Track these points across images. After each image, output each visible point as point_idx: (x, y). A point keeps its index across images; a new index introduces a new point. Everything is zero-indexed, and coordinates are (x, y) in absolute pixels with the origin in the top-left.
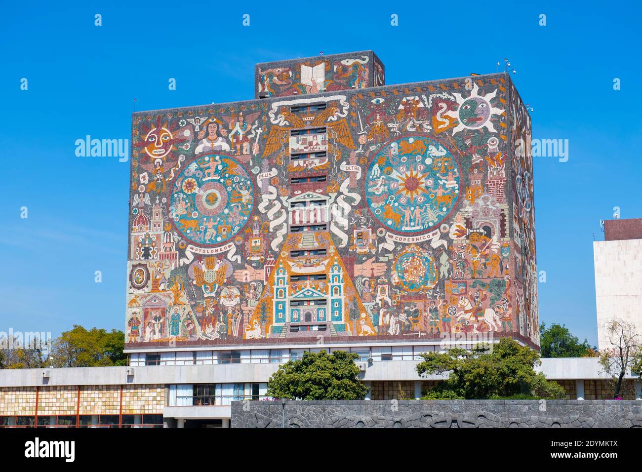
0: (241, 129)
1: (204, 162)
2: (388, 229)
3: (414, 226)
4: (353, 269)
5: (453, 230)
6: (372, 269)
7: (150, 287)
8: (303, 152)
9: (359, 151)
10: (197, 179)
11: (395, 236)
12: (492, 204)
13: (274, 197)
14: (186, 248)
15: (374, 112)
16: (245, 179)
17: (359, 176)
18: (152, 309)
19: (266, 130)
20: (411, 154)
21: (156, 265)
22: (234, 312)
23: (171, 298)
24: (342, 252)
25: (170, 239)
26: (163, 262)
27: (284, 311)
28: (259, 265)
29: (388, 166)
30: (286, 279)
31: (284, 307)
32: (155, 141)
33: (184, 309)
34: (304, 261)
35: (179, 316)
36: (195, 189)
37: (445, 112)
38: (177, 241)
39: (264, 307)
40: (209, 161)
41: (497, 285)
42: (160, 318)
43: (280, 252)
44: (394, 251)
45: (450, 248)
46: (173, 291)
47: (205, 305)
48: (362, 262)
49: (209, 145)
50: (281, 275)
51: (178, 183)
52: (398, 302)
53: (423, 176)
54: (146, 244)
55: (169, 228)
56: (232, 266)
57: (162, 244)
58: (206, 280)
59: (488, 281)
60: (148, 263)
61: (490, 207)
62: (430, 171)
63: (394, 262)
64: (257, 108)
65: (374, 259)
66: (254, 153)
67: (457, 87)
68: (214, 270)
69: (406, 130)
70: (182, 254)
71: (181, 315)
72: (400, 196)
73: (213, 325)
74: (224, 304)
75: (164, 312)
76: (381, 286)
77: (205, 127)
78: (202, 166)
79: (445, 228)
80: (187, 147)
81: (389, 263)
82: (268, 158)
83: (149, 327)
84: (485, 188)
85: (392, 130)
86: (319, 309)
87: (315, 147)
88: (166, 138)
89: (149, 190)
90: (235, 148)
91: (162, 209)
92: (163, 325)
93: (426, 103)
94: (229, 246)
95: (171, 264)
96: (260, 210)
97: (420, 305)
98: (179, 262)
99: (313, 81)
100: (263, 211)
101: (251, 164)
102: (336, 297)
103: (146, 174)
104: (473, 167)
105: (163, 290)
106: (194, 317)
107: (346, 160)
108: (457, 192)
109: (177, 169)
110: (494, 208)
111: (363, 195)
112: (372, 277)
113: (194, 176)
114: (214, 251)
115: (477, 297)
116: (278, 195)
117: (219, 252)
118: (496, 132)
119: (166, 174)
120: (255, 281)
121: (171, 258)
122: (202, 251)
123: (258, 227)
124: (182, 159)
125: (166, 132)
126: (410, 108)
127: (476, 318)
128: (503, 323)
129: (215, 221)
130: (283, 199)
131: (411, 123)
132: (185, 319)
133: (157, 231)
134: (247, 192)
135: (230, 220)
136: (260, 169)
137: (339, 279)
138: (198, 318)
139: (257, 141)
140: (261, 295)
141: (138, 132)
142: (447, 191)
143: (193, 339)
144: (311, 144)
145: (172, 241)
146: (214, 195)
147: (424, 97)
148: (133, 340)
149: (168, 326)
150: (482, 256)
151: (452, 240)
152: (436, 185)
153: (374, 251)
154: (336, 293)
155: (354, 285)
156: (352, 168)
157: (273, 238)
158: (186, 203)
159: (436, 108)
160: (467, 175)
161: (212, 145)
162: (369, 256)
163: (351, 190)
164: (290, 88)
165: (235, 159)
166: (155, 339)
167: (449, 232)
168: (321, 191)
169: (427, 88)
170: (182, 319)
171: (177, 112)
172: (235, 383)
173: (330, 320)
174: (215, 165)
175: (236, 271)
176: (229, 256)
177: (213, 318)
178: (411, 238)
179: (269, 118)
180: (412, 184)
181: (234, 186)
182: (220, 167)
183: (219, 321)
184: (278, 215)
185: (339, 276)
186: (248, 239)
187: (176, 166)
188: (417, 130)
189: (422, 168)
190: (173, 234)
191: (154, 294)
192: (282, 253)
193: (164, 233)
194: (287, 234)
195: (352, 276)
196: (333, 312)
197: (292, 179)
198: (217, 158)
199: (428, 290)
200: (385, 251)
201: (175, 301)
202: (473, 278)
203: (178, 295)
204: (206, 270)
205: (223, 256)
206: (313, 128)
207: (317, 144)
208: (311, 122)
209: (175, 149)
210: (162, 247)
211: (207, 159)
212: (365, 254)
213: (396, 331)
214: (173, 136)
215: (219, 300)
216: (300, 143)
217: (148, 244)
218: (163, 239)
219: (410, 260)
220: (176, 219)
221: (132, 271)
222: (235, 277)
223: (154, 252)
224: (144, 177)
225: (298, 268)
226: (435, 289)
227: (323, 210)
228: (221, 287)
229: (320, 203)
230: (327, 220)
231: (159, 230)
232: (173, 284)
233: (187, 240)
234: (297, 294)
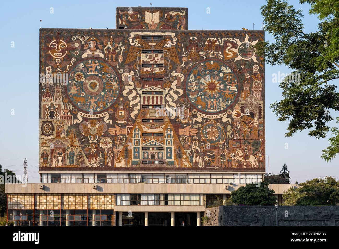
0: (111, 46)
1: (88, 64)
2: (199, 110)
3: (212, 110)
4: (179, 131)
5: (234, 113)
6: (190, 132)
7: (55, 135)
8: (149, 63)
9: (182, 66)
10: (84, 73)
11: (202, 114)
12: (255, 101)
13: (132, 87)
14: (77, 114)
15: (191, 44)
16: (114, 75)
17: (182, 80)
18: (56, 148)
19: (127, 48)
20: (212, 70)
21: (58, 122)
22: (108, 152)
23: (68, 142)
24: (173, 121)
25: (67, 107)
26: (63, 121)
27: (138, 152)
28: (124, 126)
29: (199, 76)
30: (140, 135)
31: (139, 150)
32: (56, 47)
33: (77, 149)
34: (150, 125)
35: (74, 153)
36: (82, 79)
37: (231, 48)
38: (71, 109)
39: (126, 150)
40: (91, 63)
41: (256, 143)
42: (61, 154)
43: (136, 119)
44: (202, 123)
45: (232, 123)
46: (70, 138)
47: (90, 148)
48: (184, 128)
49: (91, 53)
50: (137, 132)
51: (71, 75)
52: (203, 150)
53: (218, 83)
54: (51, 110)
55: (66, 101)
56: (106, 126)
57: (62, 110)
58: (91, 133)
59: (251, 141)
60: (53, 121)
61: (254, 102)
62: (222, 80)
63: (202, 129)
64: (121, 34)
65: (190, 126)
66: (119, 61)
67: (237, 36)
68: (96, 127)
69: (209, 57)
70: (75, 117)
71: (75, 152)
72: (206, 93)
73: (96, 159)
74: (102, 147)
75: (64, 150)
76: (194, 141)
78: (87, 66)
79: (229, 112)
80: (77, 53)
81: (199, 129)
82: (129, 65)
83: (55, 159)
84: (251, 92)
85: (201, 56)
86: (159, 152)
87: (157, 61)
88: (63, 46)
90: (108, 57)
91: (61, 89)
92: (64, 158)
93: (220, 42)
94: (105, 114)
95: (68, 123)
96: (124, 94)
97: (216, 152)
98: (73, 121)
99: (152, 22)
100: (126, 95)
101: (118, 67)
102: (169, 146)
103: (50, 67)
104: (245, 80)
105: (63, 137)
106: (83, 154)
107: (175, 70)
108: (236, 93)
109: (71, 66)
110: (256, 103)
111: (184, 90)
112: (190, 136)
113: (82, 71)
114: (96, 116)
115: (246, 149)
116: (134, 86)
117: (99, 117)
118: (257, 62)
119: (64, 69)
120: (121, 135)
121: (68, 119)
122: (87, 116)
123: (123, 104)
124: (74, 60)
125: (63, 43)
126: (211, 44)
127: (245, 160)
128: (259, 163)
129: (96, 99)
130: (138, 89)
131: (212, 53)
132: (78, 155)
133: (58, 102)
134: (115, 83)
135: (105, 99)
136: (124, 71)
137: (171, 136)
138: (86, 155)
139: (121, 54)
140: (125, 143)
141: (44, 41)
142: (231, 92)
143: (83, 166)
144: (154, 59)
145: (68, 109)
146: (94, 83)
147: (219, 39)
148: (44, 166)
149: (67, 159)
150: (249, 128)
151: (234, 119)
152: (225, 88)
153: (190, 122)
154: (169, 144)
155: (180, 140)
156: (178, 75)
157: (132, 111)
158: (77, 87)
159: (226, 46)
160: (242, 84)
161: (93, 54)
162: (188, 124)
163: (178, 87)
164: (139, 24)
165: (108, 63)
166: (59, 165)
167: (232, 114)
168: (160, 86)
169: (221, 34)
170: (76, 154)
171: (70, 32)
172: (155, 194)
173: (165, 158)
174: (95, 66)
175: (109, 129)
176: (105, 120)
177: (95, 155)
178: (211, 116)
179: (129, 41)
180: (212, 86)
181: (107, 79)
182: (98, 67)
183: (99, 156)
184: (134, 98)
185: (171, 134)
186: (117, 111)
187: (70, 64)
188: (215, 57)
189: (218, 78)
190: (69, 105)
191: (58, 139)
192: (137, 120)
193: (63, 104)
194: (140, 109)
195: (178, 135)
196: (167, 154)
197: (143, 78)
198: (97, 62)
199: (220, 144)
200: (197, 122)
201: (71, 144)
202: (244, 139)
203: (73, 141)
204: (91, 127)
205: (101, 119)
206: (155, 49)
207: (158, 59)
208: (154, 46)
209: (69, 54)
210: (62, 112)
211: (90, 61)
212: (185, 123)
213: (202, 166)
214: (68, 46)
215: (99, 145)
216: (148, 58)
217: (53, 110)
218: (63, 107)
219: (211, 128)
220: (71, 96)
221: (42, 125)
222: (109, 132)
223: (57, 115)
224: (49, 69)
225: (147, 129)
226: (224, 144)
227: (161, 97)
228: (100, 137)
229: (161, 93)
230: (164, 103)
231: (60, 102)
232: (70, 134)
233: (78, 109)
234: (146, 143)
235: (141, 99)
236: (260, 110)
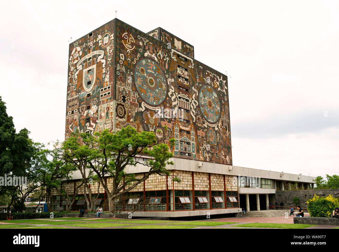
0: (161, 54)
2: (205, 119)
3: (211, 120)
4: (197, 132)
5: (219, 125)
6: (202, 134)
7: (126, 119)
8: (181, 76)
9: (197, 84)
10: (146, 69)
11: (207, 122)
12: (226, 119)
13: (173, 91)
14: (142, 103)
15: (200, 71)
16: (164, 78)
17: (197, 94)
19: (170, 59)
20: (209, 92)
21: (128, 107)
24: (194, 124)
25: (135, 95)
26: (132, 107)
27: (178, 145)
28: (170, 121)
29: (204, 94)
30: (178, 131)
31: (178, 143)
32: (127, 39)
36: (145, 74)
37: (216, 81)
38: (138, 98)
40: (150, 63)
41: (228, 148)
44: (207, 128)
45: (219, 131)
46: (137, 124)
48: (199, 130)
49: (150, 55)
50: (177, 128)
51: (138, 67)
53: (212, 102)
54: (123, 94)
55: (134, 89)
57: (131, 97)
58: (150, 122)
59: (227, 146)
60: (125, 105)
62: (214, 101)
65: (202, 130)
66: (166, 68)
67: (218, 74)
68: (153, 118)
69: (208, 83)
70: (140, 106)
72: (208, 107)
74: (158, 136)
76: (204, 141)
78: (147, 63)
80: (141, 50)
81: (206, 132)
82: (171, 73)
84: (225, 113)
85: (205, 81)
86: (188, 146)
88: (132, 41)
89: (125, 65)
90: (160, 62)
93: (212, 75)
94: (159, 108)
95: (135, 109)
96: (169, 95)
97: (213, 151)
98: (139, 109)
101: (165, 72)
103: (123, 54)
104: (222, 104)
105: (132, 122)
107: (194, 86)
108: (220, 111)
109: (137, 59)
110: (227, 121)
111: (198, 103)
112: (202, 137)
114: (153, 108)
115: (225, 151)
117: (155, 110)
118: (226, 94)
119: (132, 60)
120: (168, 128)
121: (135, 106)
122: (148, 107)
123: (168, 103)
124: (139, 56)
125: (132, 38)
126: (208, 75)
127: (225, 158)
129: (153, 93)
130: (177, 94)
133: (128, 88)
134: (164, 85)
135: (159, 95)
136: (169, 76)
139: (167, 63)
140: (171, 135)
141: (119, 30)
142: (218, 111)
144: (184, 74)
145: (135, 97)
146: (152, 80)
147: (212, 73)
150: (225, 137)
151: (219, 129)
152: (215, 107)
153: (202, 126)
154: (193, 141)
155: (198, 139)
156: (195, 90)
158: (141, 79)
159: (214, 79)
160: (221, 107)
162: (201, 128)
163: (195, 99)
165: (160, 67)
168: (187, 95)
169: (212, 70)
171: (137, 31)
173: (192, 152)
174: (152, 66)
175: (162, 121)
178: (211, 124)
179: (171, 55)
180: (210, 104)
181: (160, 79)
182: (154, 68)
184: (175, 100)
185: (194, 134)
186: (165, 107)
187: (137, 58)
188: (210, 84)
189: (212, 99)
190: (136, 93)
191: (128, 123)
193: (132, 91)
195: (197, 135)
196: (192, 149)
197: (179, 86)
198: (153, 63)
200: (205, 127)
201: (138, 129)
202: (224, 144)
204: (150, 117)
205: (156, 112)
206: (184, 67)
207: (186, 75)
208: (184, 64)
209: (136, 49)
211: (149, 61)
213: (208, 160)
214: (135, 42)
215: (156, 134)
216: (181, 72)
217: (125, 94)
218: (132, 94)
219: (211, 133)
220: (137, 86)
221: (117, 107)
222: (161, 124)
223: (127, 100)
224: (122, 56)
225: (182, 126)
226: (216, 145)
227: (188, 104)
228: (156, 128)
229: (187, 100)
230: (189, 109)
231: (130, 88)
232: (137, 120)
233: (142, 99)
234: (182, 138)
235: (178, 102)
236: (229, 126)
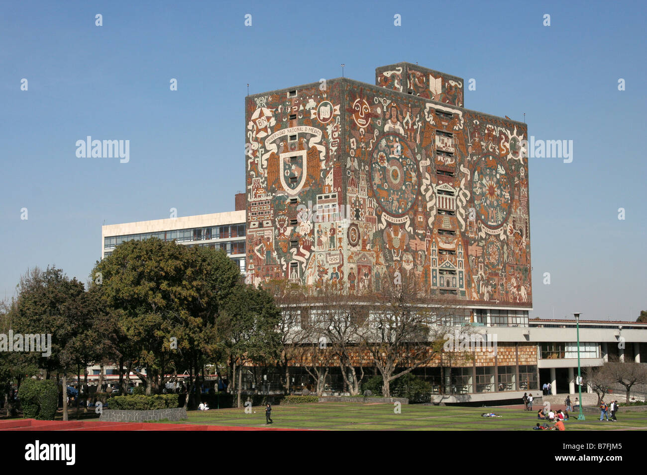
0: (410, 118)
1: (390, 141)
2: (482, 222)
3: (493, 222)
4: (468, 249)
5: (508, 228)
6: (476, 251)
7: (361, 246)
8: (441, 150)
9: (468, 158)
10: (386, 154)
11: (485, 228)
12: (522, 214)
13: (429, 182)
14: (381, 215)
15: (475, 130)
16: (413, 163)
17: (469, 178)
18: (363, 266)
19: (424, 124)
20: (491, 169)
21: (364, 226)
22: (410, 275)
24: (463, 234)
25: (372, 204)
26: (368, 225)
27: (436, 277)
28: (423, 237)
29: (482, 174)
30: (437, 252)
31: (436, 274)
32: (359, 110)
33: (382, 268)
34: (445, 238)
35: (379, 274)
36: (385, 163)
37: (504, 142)
38: (376, 207)
39: (426, 273)
40: (393, 141)
41: (525, 270)
42: (368, 275)
43: (433, 228)
44: (485, 239)
45: (507, 241)
46: (375, 251)
47: (394, 267)
48: (471, 245)
49: (392, 126)
50: (434, 248)
51: (375, 155)
52: (487, 277)
53: (496, 186)
55: (371, 194)
56: (408, 236)
57: (367, 208)
58: (394, 245)
59: (522, 267)
60: (358, 224)
62: (499, 184)
63: (485, 247)
65: (477, 243)
66: (417, 142)
67: (508, 126)
68: (399, 237)
69: (489, 150)
70: (380, 221)
72: (486, 199)
74: (405, 267)
75: (370, 270)
76: (480, 264)
77: (389, 109)
78: (388, 144)
79: (505, 227)
80: (379, 123)
81: (483, 247)
82: (425, 149)
83: (362, 282)
84: (520, 202)
85: (483, 147)
86: (453, 278)
87: (448, 148)
88: (366, 110)
89: (357, 156)
90: (407, 135)
91: (365, 176)
92: (370, 282)
93: (496, 132)
94: (406, 218)
95: (373, 227)
96: (422, 192)
97: (496, 280)
98: (378, 226)
99: (435, 91)
100: (424, 193)
101: (416, 151)
102: (461, 269)
103: (354, 139)
104: (515, 186)
105: (369, 249)
107: (463, 164)
108: (509, 202)
109: (374, 141)
110: (523, 217)
111: (471, 193)
112: (476, 256)
114: (398, 221)
115: (518, 278)
116: (431, 181)
117: (401, 222)
118: (523, 164)
119: (367, 144)
120: (421, 250)
121: (372, 222)
122: (391, 220)
123: (421, 205)
124: (377, 134)
125: (366, 105)
126: (490, 133)
127: (518, 292)
129: (398, 194)
130: (434, 186)
131: (491, 145)
134: (414, 174)
135: (406, 196)
136: (421, 157)
137: (462, 255)
139: (419, 132)
140: (425, 262)
141: (348, 98)
142: (506, 201)
144: (446, 144)
145: (373, 206)
146: (396, 171)
147: (496, 128)
148: (352, 293)
149: (373, 283)
150: (519, 250)
151: (508, 236)
152: (501, 195)
153: (477, 237)
154: (461, 266)
155: (469, 261)
156: (466, 171)
157: (429, 217)
158: (380, 175)
159: (500, 138)
160: (513, 191)
161: (394, 127)
162: (475, 240)
163: (465, 187)
164: (424, 91)
165: (407, 144)
167: (507, 230)
168: (452, 184)
169: (497, 122)
171: (373, 89)
173: (458, 286)
174: (396, 145)
175: (411, 241)
176: (406, 227)
178: (492, 231)
179: (425, 115)
180: (491, 191)
181: (407, 167)
182: (399, 148)
184: (431, 198)
185: (462, 253)
186: (416, 215)
187: (373, 138)
188: (493, 151)
189: (495, 180)
190: (373, 200)
191: (364, 252)
192: (434, 230)
193: (368, 198)
194: (436, 215)
195: (467, 254)
196: (459, 281)
197: (438, 171)
198: (398, 139)
199: (499, 270)
200: (481, 238)
201: (377, 261)
202: (516, 264)
203: (378, 256)
204: (394, 237)
205: (402, 226)
206: (447, 131)
207: (449, 146)
208: (446, 126)
209: (372, 122)
210: (367, 211)
211: (391, 138)
212: (473, 239)
213: (487, 298)
214: (371, 110)
215: (402, 264)
216: (441, 142)
217: (358, 206)
218: (367, 202)
219: (492, 247)
220: (375, 187)
221: (349, 229)
222: (410, 246)
223: (362, 214)
224: (353, 142)
225: (442, 243)
226: (502, 269)
227: (453, 200)
228: (403, 253)
229: (451, 193)
230: (455, 209)
231: (364, 195)
232: (375, 246)
233: (382, 207)
234: (443, 264)
235: (436, 201)
236: (526, 227)
